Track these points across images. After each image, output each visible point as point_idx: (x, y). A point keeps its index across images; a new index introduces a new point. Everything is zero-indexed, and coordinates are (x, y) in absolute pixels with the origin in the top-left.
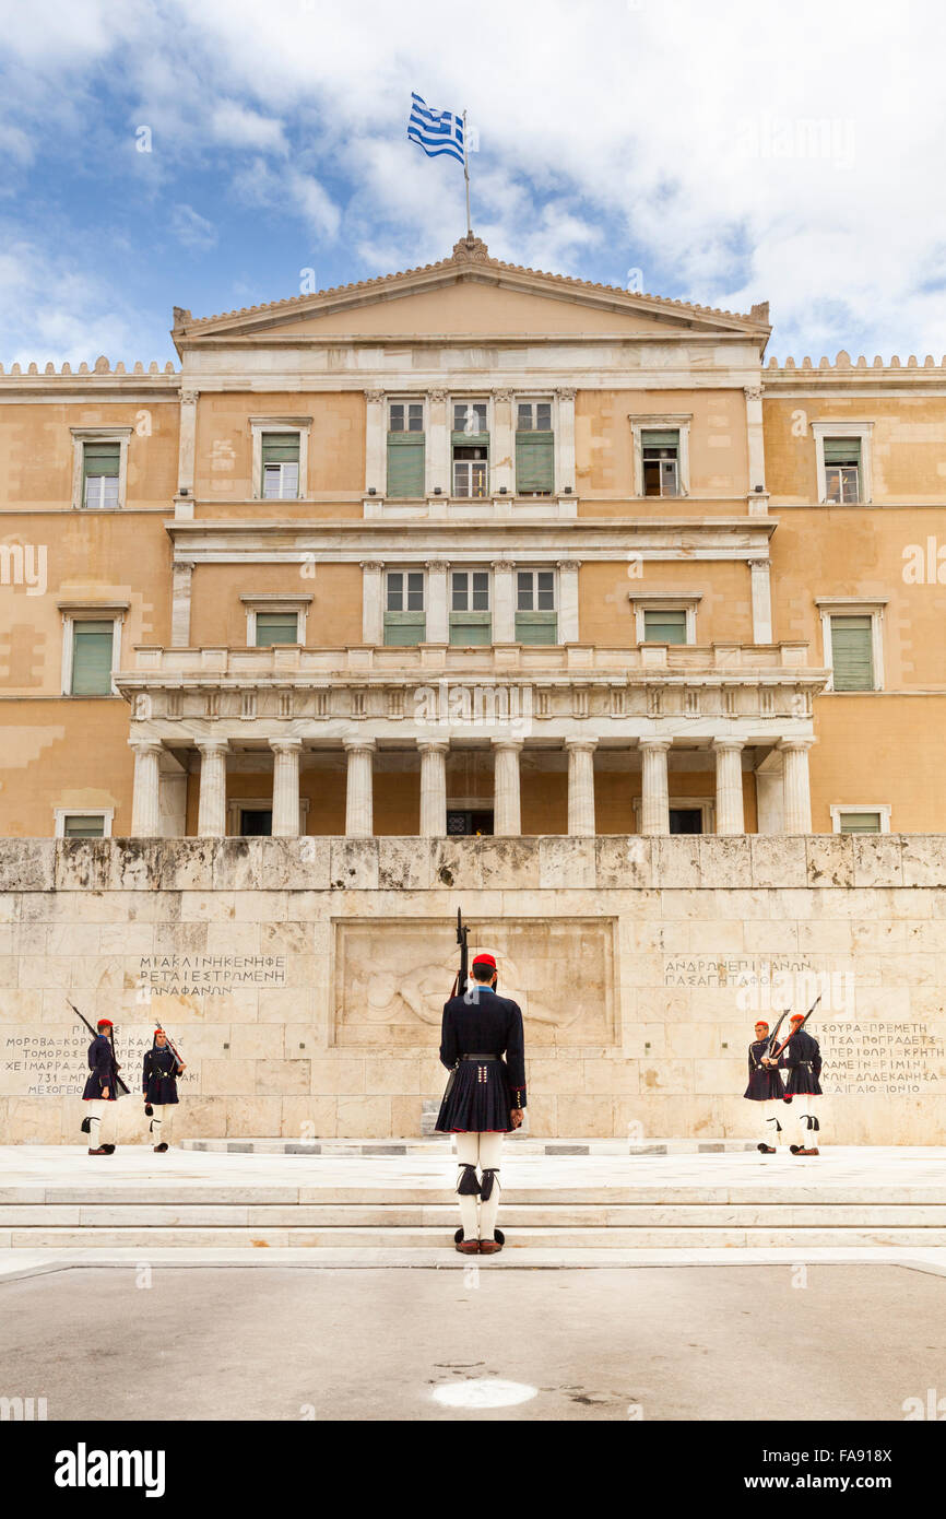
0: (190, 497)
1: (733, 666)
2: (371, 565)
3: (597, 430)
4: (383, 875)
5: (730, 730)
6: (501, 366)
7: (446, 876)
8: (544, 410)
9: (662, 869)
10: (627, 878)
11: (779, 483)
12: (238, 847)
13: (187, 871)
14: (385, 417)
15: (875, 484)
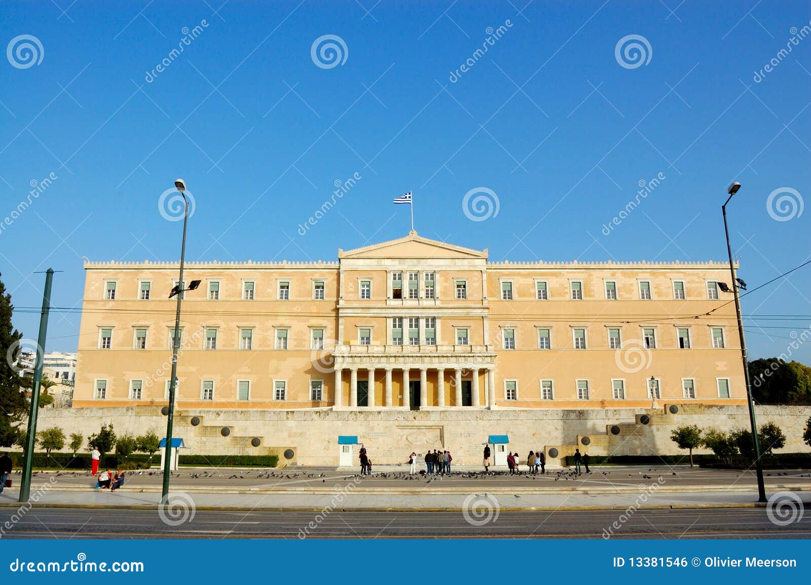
0: (343, 299)
1: (476, 350)
2: (389, 317)
3: (445, 281)
4: (404, 418)
6: (421, 264)
7: (415, 418)
8: (432, 275)
9: (451, 417)
10: (445, 418)
11: (491, 294)
12: (379, 412)
13: (371, 417)
14: (392, 277)
15: (515, 295)
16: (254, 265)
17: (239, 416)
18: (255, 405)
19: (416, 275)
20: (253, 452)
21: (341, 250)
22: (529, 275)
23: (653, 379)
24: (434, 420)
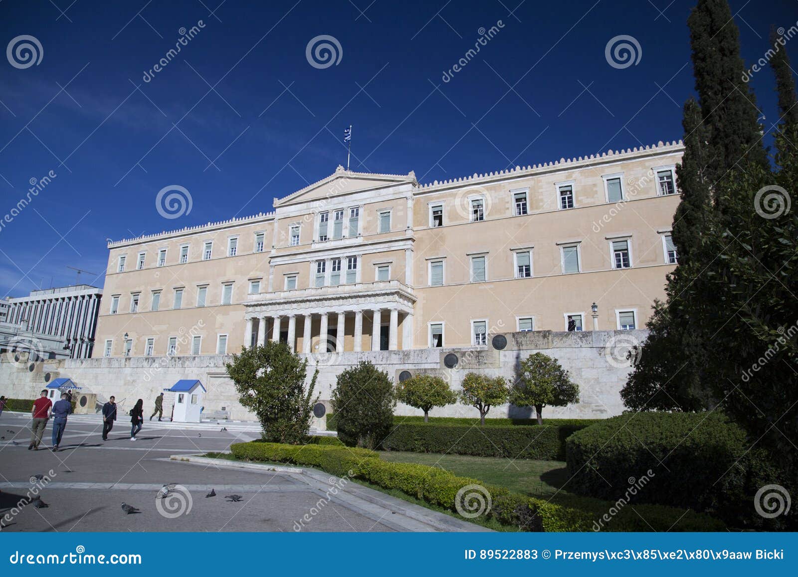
0: (275, 247)
2: (312, 261)
3: (369, 215)
5: (376, 306)
6: (345, 201)
11: (417, 222)
14: (320, 219)
15: (445, 219)
16: (212, 226)
19: (342, 213)
21: (275, 200)
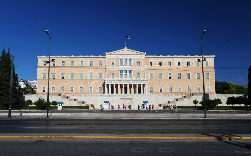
0: (107, 65)
1: (142, 79)
2: (119, 70)
3: (134, 61)
4: (122, 96)
5: (142, 83)
7: (125, 97)
8: (131, 59)
9: (135, 96)
10: (133, 96)
11: (146, 64)
12: (116, 95)
13: (113, 96)
14: (120, 60)
15: (153, 64)
16: (83, 57)
17: (79, 96)
18: (84, 93)
19: (126, 59)
20: (83, 105)
21: (106, 53)
22: (157, 59)
23: (189, 87)
24: (130, 97)
